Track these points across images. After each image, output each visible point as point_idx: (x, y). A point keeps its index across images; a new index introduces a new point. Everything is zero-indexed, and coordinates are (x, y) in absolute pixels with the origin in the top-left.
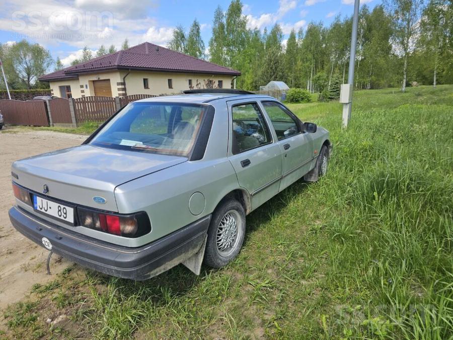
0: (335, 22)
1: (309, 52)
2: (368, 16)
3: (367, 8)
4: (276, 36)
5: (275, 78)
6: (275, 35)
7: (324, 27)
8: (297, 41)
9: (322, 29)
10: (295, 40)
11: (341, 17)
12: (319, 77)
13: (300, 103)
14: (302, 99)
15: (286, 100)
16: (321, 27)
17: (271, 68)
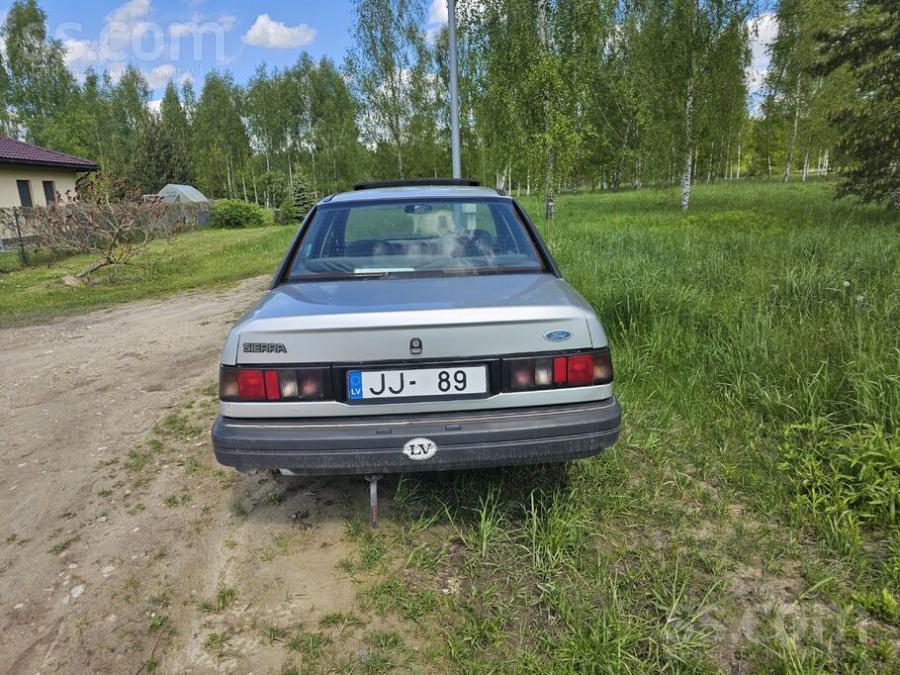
0: (259, 77)
1: (216, 130)
2: (314, 73)
3: (309, 58)
4: (134, 90)
5: (168, 178)
6: (132, 88)
7: (235, 83)
8: (182, 105)
9: (232, 87)
10: (178, 103)
11: (267, 69)
12: (270, 178)
13: (244, 227)
14: (247, 219)
15: (213, 223)
16: (231, 84)
17: (157, 157)
